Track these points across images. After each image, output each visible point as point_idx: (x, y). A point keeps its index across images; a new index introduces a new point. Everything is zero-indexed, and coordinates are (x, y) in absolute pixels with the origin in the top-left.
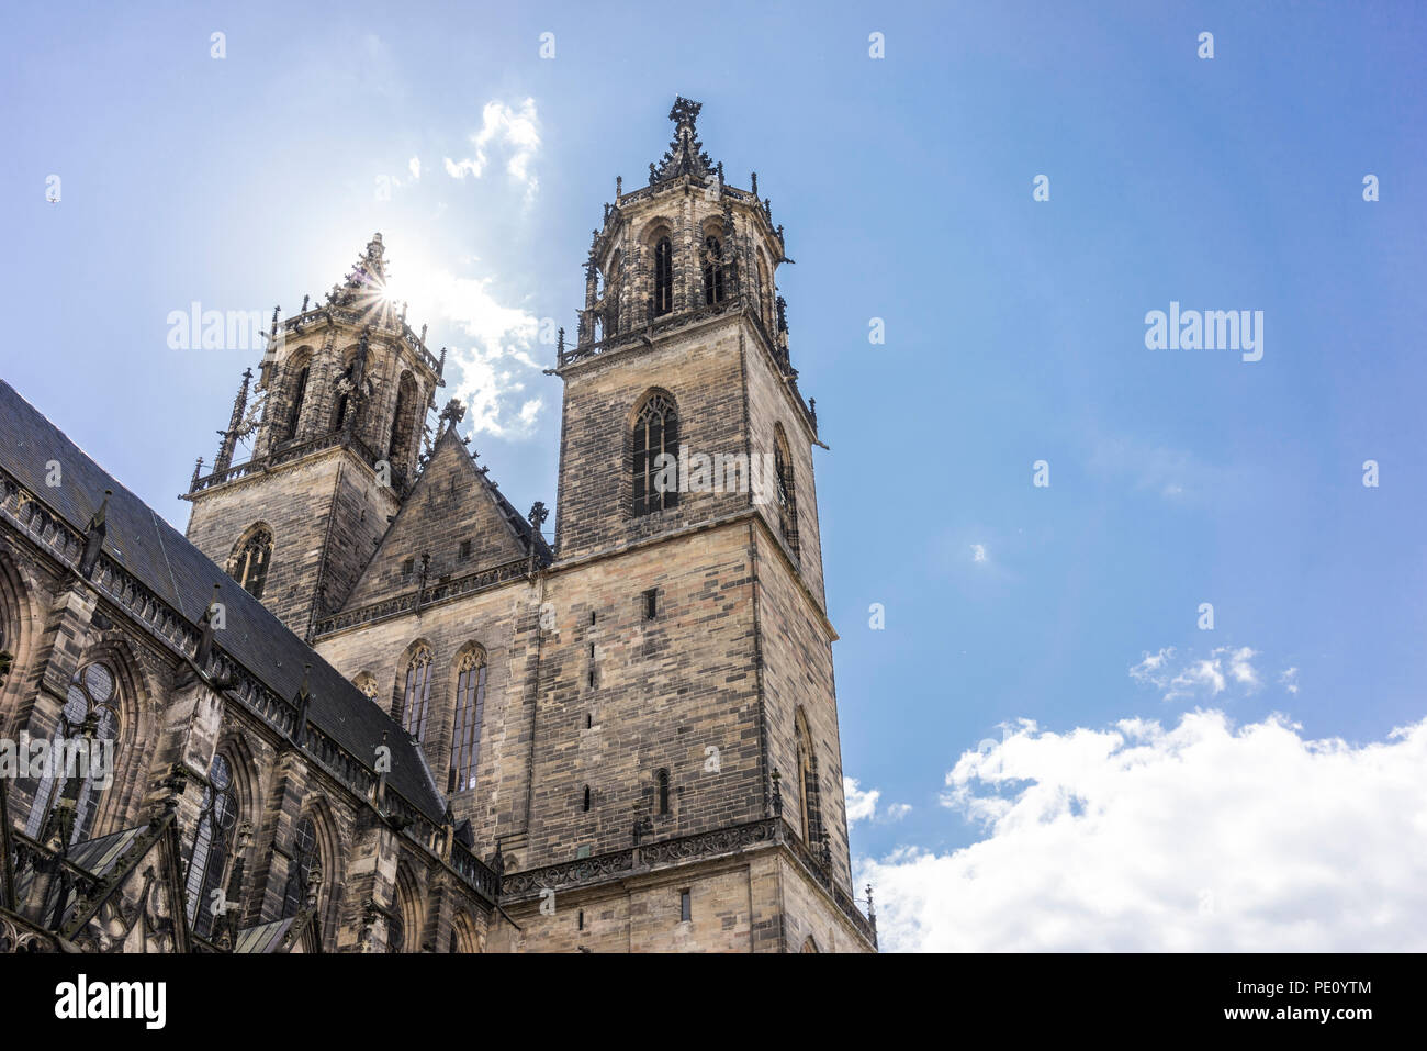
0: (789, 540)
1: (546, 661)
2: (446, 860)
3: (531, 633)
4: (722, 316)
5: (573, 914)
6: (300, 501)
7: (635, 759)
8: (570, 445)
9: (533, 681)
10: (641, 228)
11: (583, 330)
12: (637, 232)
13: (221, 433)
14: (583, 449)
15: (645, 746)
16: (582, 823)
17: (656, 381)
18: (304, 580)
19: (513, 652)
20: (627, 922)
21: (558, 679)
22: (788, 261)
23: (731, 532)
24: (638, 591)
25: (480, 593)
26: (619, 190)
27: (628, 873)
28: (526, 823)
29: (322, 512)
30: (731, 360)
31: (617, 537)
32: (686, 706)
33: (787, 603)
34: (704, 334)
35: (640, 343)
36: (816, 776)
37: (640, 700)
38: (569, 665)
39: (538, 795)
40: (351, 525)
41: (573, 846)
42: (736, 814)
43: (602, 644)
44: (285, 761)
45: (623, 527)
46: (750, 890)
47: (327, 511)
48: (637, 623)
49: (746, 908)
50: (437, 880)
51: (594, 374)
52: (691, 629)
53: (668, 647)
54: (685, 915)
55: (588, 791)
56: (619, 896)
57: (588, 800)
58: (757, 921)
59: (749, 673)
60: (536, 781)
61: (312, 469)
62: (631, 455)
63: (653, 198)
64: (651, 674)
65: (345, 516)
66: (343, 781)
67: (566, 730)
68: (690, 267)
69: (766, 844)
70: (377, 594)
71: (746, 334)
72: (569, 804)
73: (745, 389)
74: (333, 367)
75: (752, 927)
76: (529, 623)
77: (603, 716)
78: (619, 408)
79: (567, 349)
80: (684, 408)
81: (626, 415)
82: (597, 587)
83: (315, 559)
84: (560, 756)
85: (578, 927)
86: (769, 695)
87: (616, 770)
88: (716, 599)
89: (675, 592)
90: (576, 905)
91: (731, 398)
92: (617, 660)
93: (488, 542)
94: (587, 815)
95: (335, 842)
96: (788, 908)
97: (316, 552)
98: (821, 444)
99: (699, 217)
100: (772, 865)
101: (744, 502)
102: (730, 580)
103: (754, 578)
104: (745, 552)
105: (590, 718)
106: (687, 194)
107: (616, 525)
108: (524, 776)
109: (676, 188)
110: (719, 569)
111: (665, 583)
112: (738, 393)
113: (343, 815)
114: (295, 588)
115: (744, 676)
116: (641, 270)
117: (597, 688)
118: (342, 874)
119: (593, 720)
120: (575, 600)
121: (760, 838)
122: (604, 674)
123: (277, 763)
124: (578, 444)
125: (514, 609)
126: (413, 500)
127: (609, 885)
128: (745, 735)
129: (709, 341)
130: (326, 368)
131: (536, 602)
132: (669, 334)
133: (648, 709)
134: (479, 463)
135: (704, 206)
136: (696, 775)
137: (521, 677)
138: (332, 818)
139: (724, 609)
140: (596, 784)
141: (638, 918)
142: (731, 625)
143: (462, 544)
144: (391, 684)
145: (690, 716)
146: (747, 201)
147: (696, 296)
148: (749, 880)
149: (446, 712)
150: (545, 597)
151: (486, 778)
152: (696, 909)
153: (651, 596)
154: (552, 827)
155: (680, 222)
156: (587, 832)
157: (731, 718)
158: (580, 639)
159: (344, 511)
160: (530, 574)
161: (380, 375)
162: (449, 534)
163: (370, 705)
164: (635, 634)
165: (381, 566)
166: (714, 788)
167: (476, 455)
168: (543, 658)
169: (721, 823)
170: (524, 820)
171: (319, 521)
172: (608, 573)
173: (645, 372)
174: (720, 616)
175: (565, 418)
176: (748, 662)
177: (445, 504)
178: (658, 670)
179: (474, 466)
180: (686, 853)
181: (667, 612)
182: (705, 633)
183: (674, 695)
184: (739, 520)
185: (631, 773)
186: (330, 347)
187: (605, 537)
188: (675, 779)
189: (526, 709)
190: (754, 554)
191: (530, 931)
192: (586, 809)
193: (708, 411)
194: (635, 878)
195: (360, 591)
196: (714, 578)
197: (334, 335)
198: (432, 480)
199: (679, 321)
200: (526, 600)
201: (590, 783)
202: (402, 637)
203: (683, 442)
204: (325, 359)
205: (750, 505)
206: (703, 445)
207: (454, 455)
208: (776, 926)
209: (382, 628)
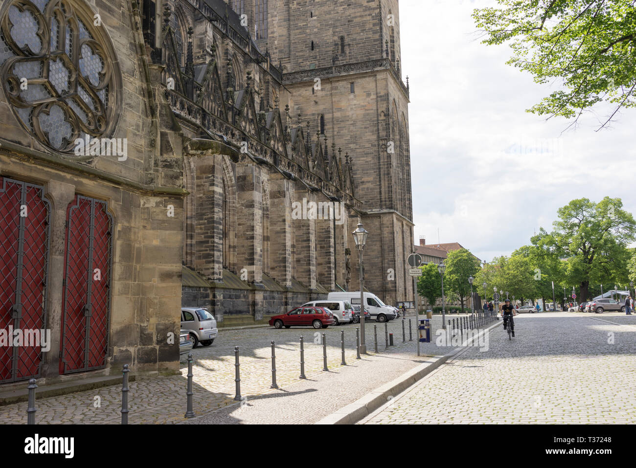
2: (268, 70)
5: (310, 88)
7: (331, 32)
15: (335, 26)
16: (311, 55)
20: (331, 92)
27: (331, 75)
28: (289, 54)
32: (351, 11)
36: (394, 37)
37: (332, 8)
39: (293, 43)
41: (308, 63)
42: (371, 55)
44: (226, 42)
46: (376, 84)
49: (375, 90)
50: (267, 78)
54: (352, 91)
55: (312, 43)
56: (328, 83)
57: (313, 46)
58: (379, 95)
60: (292, 37)
66: (240, 46)
67: (302, 17)
69: (383, 68)
72: (306, 47)
75: (377, 97)
77: (317, 13)
84: (301, 28)
85: (312, 93)
86: (383, 9)
87: (324, 35)
90: (311, 85)
94: (313, 52)
95: (239, 68)
96: (390, 91)
100: (385, 75)
105: (312, 13)
108: (287, 35)
113: (240, 58)
117: (314, 1)
118: (242, 79)
119: (313, 15)
121: (380, 66)
123: (223, 43)
127: (324, 79)
128: (374, 25)
133: (335, 12)
136: (355, 40)
138: (237, 60)
140: (316, 41)
141: (335, 91)
145: (352, 15)
148: (376, 80)
149: (251, 6)
151: (272, 35)
152: (356, 89)
154: (300, 56)
156: (313, 58)
157: (368, 18)
166: (362, 45)
169: (365, 59)
170: (288, 52)
180: (352, 70)
183: (346, 6)
185: (330, 37)
188: (347, 40)
189: (285, 8)
191: (294, 94)
192: (312, 49)
194: (334, 77)
201: (313, 39)
208: (386, 97)
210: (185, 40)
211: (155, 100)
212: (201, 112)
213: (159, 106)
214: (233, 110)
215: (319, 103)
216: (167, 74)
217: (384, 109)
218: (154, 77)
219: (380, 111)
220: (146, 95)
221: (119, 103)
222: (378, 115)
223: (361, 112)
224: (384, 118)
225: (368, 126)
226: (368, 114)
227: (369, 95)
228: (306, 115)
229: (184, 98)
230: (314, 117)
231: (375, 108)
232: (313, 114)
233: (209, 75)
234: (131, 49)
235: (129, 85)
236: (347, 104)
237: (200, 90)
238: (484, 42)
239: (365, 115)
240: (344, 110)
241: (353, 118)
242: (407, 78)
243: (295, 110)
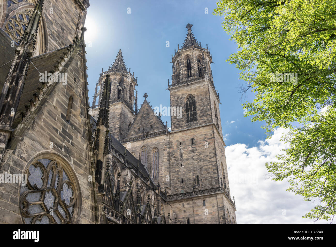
1: (172, 152)
2: (159, 194)
3: (167, 146)
4: (204, 79)
5: (181, 203)
6: (113, 113)
7: (191, 173)
8: (172, 106)
9: (169, 156)
10: (184, 57)
11: (172, 79)
12: (183, 58)
13: (93, 96)
15: (194, 171)
16: (182, 186)
17: (190, 93)
18: (116, 131)
19: (164, 150)
20: (192, 205)
21: (174, 156)
22: (213, 63)
23: (208, 127)
24: (190, 138)
25: (156, 137)
26: (179, 48)
27: (192, 196)
28: (170, 185)
29: (119, 116)
30: (206, 89)
31: (184, 126)
32: (201, 163)
33: (219, 141)
34: (200, 83)
35: (186, 84)
37: (192, 161)
38: (176, 153)
39: (172, 180)
40: (124, 119)
42: (213, 185)
43: (183, 149)
45: (185, 124)
46: (217, 201)
47: (120, 116)
48: (190, 145)
49: (217, 204)
50: (158, 198)
51: (176, 90)
52: (201, 147)
53: (197, 151)
54: (204, 205)
55: (182, 179)
56: (191, 200)
57: (182, 181)
58: (219, 207)
59: (214, 157)
60: (171, 177)
61: (115, 106)
62: (185, 109)
63: (186, 50)
64: (194, 156)
66: (144, 181)
67: (177, 167)
68: (195, 66)
69: (220, 192)
70: (133, 135)
71: (209, 83)
72: (179, 182)
73: (209, 96)
74: (116, 83)
75: (218, 208)
76: (167, 144)
77: (184, 164)
78: (182, 98)
79: (170, 84)
80: (197, 99)
81: (184, 100)
82: (181, 137)
83: (118, 127)
84: (176, 172)
85: (182, 206)
86: (218, 162)
87: (188, 175)
88: (206, 141)
89: (198, 139)
90: (182, 202)
92: (186, 153)
93: (156, 125)
94: (183, 184)
95: (143, 193)
96: (225, 205)
97: (118, 125)
98: (220, 103)
99: (196, 55)
100: (221, 196)
102: (209, 137)
103: (214, 137)
104: (212, 132)
106: (194, 49)
107: (184, 124)
108: (169, 176)
109: (191, 48)
110: (207, 135)
111: (195, 137)
112: (208, 97)
113: (144, 188)
114: (115, 133)
115: (213, 158)
116: (184, 67)
117: (182, 158)
118: (145, 199)
119: (182, 165)
120: (176, 140)
122: (184, 155)
124: (174, 106)
125: (164, 141)
126: (139, 115)
127: (189, 199)
128: (214, 170)
129: (201, 85)
130: (115, 83)
131: (168, 140)
132: (193, 82)
133: (194, 163)
135: (197, 53)
136: (204, 177)
137: (166, 155)
138: (143, 188)
139: (208, 143)
140: (184, 178)
141: (195, 205)
142: (210, 147)
143: (150, 125)
144: (139, 155)
145: (202, 165)
146: (206, 51)
147: (197, 73)
148: (217, 199)
149: (151, 161)
150: (170, 138)
151: (161, 176)
152: (206, 204)
153: (192, 140)
154: (176, 186)
155: (193, 56)
157: (211, 166)
158: (178, 148)
159: (123, 116)
160: (167, 134)
161: (126, 84)
162: (147, 123)
164: (190, 148)
165: (133, 129)
166: (208, 180)
167: (152, 106)
168: (171, 151)
169: (210, 187)
171: (118, 118)
172: (183, 134)
173: (187, 91)
175: (171, 100)
176: (214, 155)
177: (146, 116)
179: (151, 109)
180: (204, 193)
181: (196, 143)
182: (204, 148)
183: (199, 161)
184: (210, 125)
185: (191, 176)
186: (115, 78)
187: (182, 126)
188: (200, 178)
189: (168, 162)
190: (213, 132)
191: (173, 206)
192: (182, 183)
193: (202, 100)
194: (194, 197)
195: (129, 134)
196: (205, 137)
197: (116, 76)
198: (142, 111)
199: (193, 79)
200: (166, 139)
201: (182, 177)
202: (140, 145)
203: (197, 107)
204: (115, 81)
205: (212, 122)
206: (201, 108)
207: (147, 106)
208: (223, 208)
209: (135, 143)
210: (116, 179)
211: (98, 212)
212: (122, 217)
213: (100, 216)
214: (140, 216)
215: (186, 211)
216: (106, 197)
217: (222, 215)
218: (99, 199)
219: (220, 216)
220: (94, 209)
221: (79, 214)
222: (219, 218)
223: (209, 217)
224: (223, 220)
226: (213, 218)
227: (213, 207)
228: (180, 218)
229: (114, 209)
231: (217, 214)
232: (183, 218)
233: (127, 197)
234: (88, 185)
235: (85, 204)
236: (202, 212)
237: (123, 205)
238: (273, 179)
240: (200, 215)
241: (206, 220)
242: (234, 197)
243: (173, 215)
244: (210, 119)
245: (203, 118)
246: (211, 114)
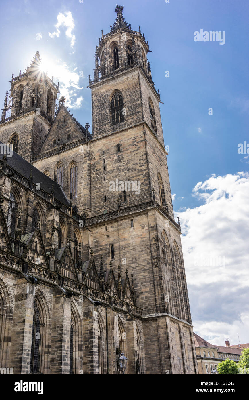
0: (154, 130)
1: (93, 164)
3: (88, 158)
4: (133, 68)
5: (104, 227)
6: (25, 126)
8: (94, 107)
9: (90, 170)
10: (109, 44)
11: (96, 75)
12: (108, 46)
13: (2, 109)
14: (98, 108)
16: (105, 205)
17: (116, 88)
18: (28, 147)
19: (84, 163)
20: (118, 228)
21: (96, 169)
22: (150, 51)
23: (138, 128)
24: (115, 145)
25: (74, 148)
26: (102, 34)
27: (117, 216)
28: (91, 206)
29: (31, 129)
30: (136, 81)
31: (108, 131)
32: (129, 174)
33: (154, 146)
34: (128, 74)
35: (111, 77)
36: (164, 190)
37: (117, 173)
38: (98, 165)
39: (93, 199)
40: (39, 132)
41: (103, 210)
42: (144, 200)
43: (107, 159)
44: (28, 194)
45: (110, 128)
46: (148, 219)
47: (32, 129)
48: (115, 153)
49: (147, 223)
50: (69, 221)
51: (99, 87)
52: (129, 154)
53: (124, 159)
54: (132, 226)
55: (105, 197)
56: (115, 222)
57: (106, 199)
58: (150, 226)
59: (145, 165)
60: (92, 195)
61: (27, 118)
62: (110, 109)
63: (112, 36)
64: (120, 166)
65: (36, 130)
66: (43, 198)
67: (99, 182)
68: (123, 55)
69: (151, 207)
70: (47, 150)
71: (140, 73)
72: (101, 200)
73: (140, 88)
74: (29, 89)
75: (149, 228)
76: (87, 155)
77: (108, 178)
78: (107, 96)
79: (92, 80)
80: (124, 95)
81: (109, 98)
82: (104, 145)
83: (30, 142)
84: (98, 188)
85: (105, 230)
86: (151, 170)
88: (135, 146)
89: (125, 145)
90: (104, 225)
91: (137, 91)
92: (111, 163)
93: (75, 134)
94: (106, 203)
95: (43, 213)
96: (159, 224)
97: (30, 140)
98: (161, 102)
99: (125, 40)
100: (153, 212)
101: (142, 119)
102: (139, 141)
103: (145, 140)
104: (142, 133)
105: (105, 178)
106: (121, 34)
107: (108, 128)
108: (89, 194)
109: (118, 32)
110: (136, 138)
111: (122, 142)
112: (138, 90)
113: (44, 206)
114: (26, 149)
115: (144, 165)
116: (110, 57)
117: (106, 171)
118: (45, 220)
120: (99, 148)
121: (150, 206)
122: (107, 167)
123: (26, 194)
124: (96, 106)
126: (54, 124)
127: (113, 220)
128: (145, 180)
129: (130, 76)
130: (28, 90)
131: (88, 149)
132: (119, 74)
133: (120, 175)
134: (71, 113)
135: (125, 37)
137: (86, 169)
138: (41, 207)
139: (138, 148)
140: (107, 195)
141: (121, 227)
142: (140, 153)
143: (68, 135)
144: (53, 173)
145: (130, 176)
146: (138, 34)
147: (125, 63)
148: (148, 217)
149: (68, 179)
150: (91, 148)
151: (80, 195)
152: (135, 224)
153: (118, 146)
154: (97, 206)
155: (120, 42)
156: (106, 207)
157: (141, 176)
158: (101, 158)
159: (36, 129)
160: (86, 142)
161: (42, 91)
162: (64, 133)
163: (48, 178)
164: (115, 156)
165: (47, 142)
167: (70, 111)
168: (91, 164)
169: (140, 203)
170: (90, 205)
171: (30, 131)
172: (107, 141)
173: (113, 85)
174: (137, 150)
175: (92, 100)
176: (145, 162)
177: (62, 125)
178: (122, 165)
179: (69, 114)
180: (131, 211)
181: (123, 150)
182: (133, 155)
183: (126, 171)
184: (141, 124)
185: (116, 192)
186: (28, 84)
187: (105, 131)
188: (127, 193)
189: (88, 177)
190: (145, 133)
191: (93, 232)
192: (105, 201)
193: (130, 95)
194: (119, 217)
195: (43, 149)
196: (135, 140)
197: (29, 81)
198: (59, 119)
199: (121, 71)
200: (86, 149)
201: (106, 195)
202: (55, 160)
203: (125, 104)
204: (27, 87)
205: (143, 120)
206: (130, 105)
207: (64, 112)
208: (155, 228)
209: (49, 159)
215: (110, 236)
217: (154, 236)
219: (151, 238)
222: (151, 241)
223: (138, 240)
224: (155, 242)
225: (144, 249)
226: (143, 241)
227: (143, 227)
228: (102, 246)
230: (106, 246)
231: (148, 236)
232: (106, 245)
236: (129, 235)
239: (141, 242)
240: (126, 239)
241: (133, 245)
242: (178, 218)
243: (94, 243)
244: (141, 117)
245: (132, 117)
246: (142, 110)
